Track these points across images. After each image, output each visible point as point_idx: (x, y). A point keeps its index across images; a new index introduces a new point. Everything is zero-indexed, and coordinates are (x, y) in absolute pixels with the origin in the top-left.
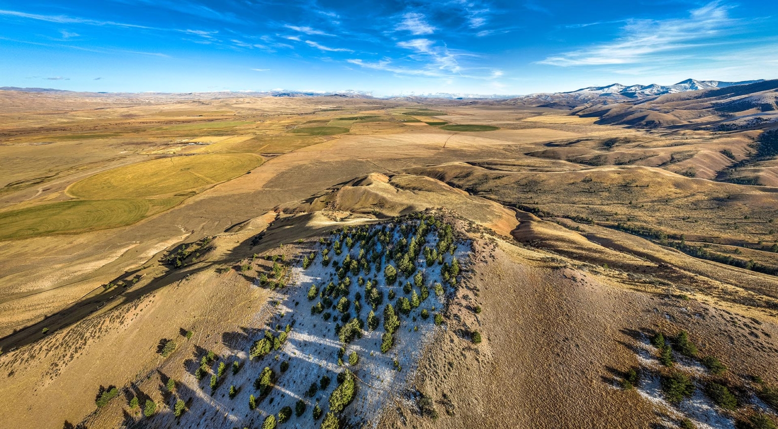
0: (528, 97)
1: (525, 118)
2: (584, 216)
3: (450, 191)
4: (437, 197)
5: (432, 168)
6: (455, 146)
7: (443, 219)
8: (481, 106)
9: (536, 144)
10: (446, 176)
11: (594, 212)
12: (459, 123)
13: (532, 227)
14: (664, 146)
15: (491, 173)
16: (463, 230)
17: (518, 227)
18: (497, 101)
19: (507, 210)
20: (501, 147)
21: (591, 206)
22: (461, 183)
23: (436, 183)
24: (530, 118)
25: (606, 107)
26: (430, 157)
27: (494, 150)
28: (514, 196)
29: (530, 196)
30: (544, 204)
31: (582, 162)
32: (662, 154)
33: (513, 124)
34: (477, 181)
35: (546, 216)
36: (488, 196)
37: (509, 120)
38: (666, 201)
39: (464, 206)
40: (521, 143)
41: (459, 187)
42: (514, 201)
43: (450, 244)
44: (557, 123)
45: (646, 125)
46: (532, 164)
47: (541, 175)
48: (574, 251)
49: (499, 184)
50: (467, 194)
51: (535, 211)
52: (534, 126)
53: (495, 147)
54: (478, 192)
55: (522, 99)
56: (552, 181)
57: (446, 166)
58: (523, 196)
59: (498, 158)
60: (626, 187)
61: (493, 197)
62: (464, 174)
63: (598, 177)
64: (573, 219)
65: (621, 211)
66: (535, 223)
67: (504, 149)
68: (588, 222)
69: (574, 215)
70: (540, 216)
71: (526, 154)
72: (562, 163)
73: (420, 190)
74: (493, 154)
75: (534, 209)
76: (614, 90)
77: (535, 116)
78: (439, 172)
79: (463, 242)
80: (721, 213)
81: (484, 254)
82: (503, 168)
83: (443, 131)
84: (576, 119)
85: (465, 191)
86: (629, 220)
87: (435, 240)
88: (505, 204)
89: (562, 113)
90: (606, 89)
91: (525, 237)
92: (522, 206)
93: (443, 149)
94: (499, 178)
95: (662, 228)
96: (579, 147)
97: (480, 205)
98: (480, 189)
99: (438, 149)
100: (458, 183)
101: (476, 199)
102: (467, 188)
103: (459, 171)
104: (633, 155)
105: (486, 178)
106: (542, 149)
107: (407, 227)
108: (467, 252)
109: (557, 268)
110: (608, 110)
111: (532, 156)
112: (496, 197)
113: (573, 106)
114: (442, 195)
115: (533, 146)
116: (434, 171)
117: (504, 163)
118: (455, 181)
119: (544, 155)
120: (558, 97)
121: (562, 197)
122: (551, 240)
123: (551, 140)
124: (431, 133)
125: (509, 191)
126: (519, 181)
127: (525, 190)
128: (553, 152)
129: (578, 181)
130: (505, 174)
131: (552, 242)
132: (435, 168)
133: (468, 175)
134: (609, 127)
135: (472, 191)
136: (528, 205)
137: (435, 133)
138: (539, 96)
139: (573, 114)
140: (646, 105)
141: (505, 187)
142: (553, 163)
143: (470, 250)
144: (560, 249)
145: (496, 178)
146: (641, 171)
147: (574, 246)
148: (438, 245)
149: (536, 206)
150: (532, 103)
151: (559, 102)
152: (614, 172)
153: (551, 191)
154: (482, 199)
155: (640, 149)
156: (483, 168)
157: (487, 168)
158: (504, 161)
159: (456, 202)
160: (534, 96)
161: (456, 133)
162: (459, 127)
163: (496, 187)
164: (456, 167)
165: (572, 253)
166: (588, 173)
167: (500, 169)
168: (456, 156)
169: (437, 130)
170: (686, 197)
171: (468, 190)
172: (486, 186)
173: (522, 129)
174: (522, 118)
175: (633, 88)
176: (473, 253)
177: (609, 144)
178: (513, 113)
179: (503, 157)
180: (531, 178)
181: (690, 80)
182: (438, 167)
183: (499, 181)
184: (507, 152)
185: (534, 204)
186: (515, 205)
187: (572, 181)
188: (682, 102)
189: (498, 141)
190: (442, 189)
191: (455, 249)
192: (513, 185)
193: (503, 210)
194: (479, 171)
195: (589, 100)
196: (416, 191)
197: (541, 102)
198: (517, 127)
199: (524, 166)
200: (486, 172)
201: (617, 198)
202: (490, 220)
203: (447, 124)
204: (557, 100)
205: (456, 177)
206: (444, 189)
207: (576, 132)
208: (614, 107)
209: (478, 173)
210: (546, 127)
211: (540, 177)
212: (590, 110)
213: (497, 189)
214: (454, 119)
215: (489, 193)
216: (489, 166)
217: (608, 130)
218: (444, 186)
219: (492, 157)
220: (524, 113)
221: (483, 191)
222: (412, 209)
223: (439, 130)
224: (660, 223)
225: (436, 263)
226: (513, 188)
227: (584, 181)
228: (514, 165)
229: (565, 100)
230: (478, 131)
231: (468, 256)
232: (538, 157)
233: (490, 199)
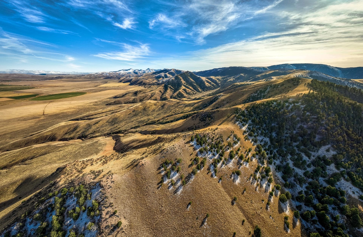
0: (97, 73)
1: (99, 85)
2: (137, 125)
3: (66, 146)
4: (55, 155)
5: (38, 136)
6: (55, 111)
7: (74, 184)
8: (66, 79)
9: (109, 98)
10: (56, 136)
11: (140, 122)
12: (51, 94)
13: (121, 140)
14: (149, 92)
15: (91, 122)
16: (92, 180)
17: (116, 144)
18: (78, 76)
19: (108, 138)
20: (92, 104)
21: (138, 120)
22: (72, 135)
23: (48, 146)
24: (102, 85)
25: (131, 78)
26: (31, 127)
27: (88, 107)
28: (108, 129)
29: (116, 126)
30: (123, 127)
31: (130, 103)
32: (149, 94)
33: (94, 90)
34: (84, 130)
35: (125, 132)
36: (94, 135)
37: (90, 87)
38: (154, 110)
39: (81, 150)
40: (102, 99)
41: (72, 139)
42: (109, 132)
43: (86, 195)
44: (115, 86)
45: (143, 84)
46: (111, 110)
47: (117, 114)
48: (139, 144)
49: (98, 126)
50: (80, 140)
51: (120, 132)
52: (105, 89)
53: (87, 105)
54: (87, 136)
55: (94, 75)
56: (122, 116)
57: (53, 129)
58: (112, 127)
59: (92, 111)
60: (144, 109)
61: (97, 134)
62: (72, 129)
63: (137, 109)
64: (134, 128)
65: (145, 118)
66: (122, 138)
67: (93, 105)
68: (138, 127)
69: (134, 126)
70: (123, 133)
71: (107, 105)
72: (123, 106)
73: (32, 158)
74: (88, 109)
75: (119, 131)
76: (131, 71)
77: (104, 84)
78: (47, 136)
79: (94, 187)
80: (163, 110)
81: (108, 184)
82: (97, 116)
83: (36, 102)
84: (122, 84)
85: (77, 139)
86: (148, 120)
87: (74, 200)
88: (105, 135)
89: (116, 81)
90: (129, 71)
91: (120, 148)
92: (114, 132)
93: (43, 116)
94: (97, 123)
95: (155, 119)
96: (127, 97)
97: (92, 144)
98: (88, 134)
99: (38, 118)
100: (70, 136)
101: (87, 141)
102: (78, 137)
103: (67, 129)
104: (143, 96)
105: (89, 126)
106: (113, 100)
107: (41, 213)
108: (98, 191)
109: (137, 165)
110: (132, 79)
111: (109, 105)
112: (99, 134)
113: (119, 78)
114: (59, 151)
115: (109, 100)
116: (41, 137)
117: (97, 113)
118: (67, 136)
119: (115, 103)
120: (112, 74)
121: (128, 121)
122: (130, 143)
123: (116, 95)
124: (22, 106)
125: (105, 127)
126: (108, 121)
127: (113, 124)
128: (118, 101)
129: (131, 112)
130: (100, 120)
131: (131, 145)
132: (42, 134)
133: (75, 129)
134: (134, 86)
135: (83, 137)
136: (116, 131)
137: (27, 105)
138: (103, 73)
139: (120, 82)
140: (141, 77)
141: (102, 126)
142: (120, 106)
143: (100, 189)
144: (134, 146)
145: (96, 124)
146: (146, 103)
147: (138, 142)
148: (78, 202)
149: (119, 129)
150: (100, 77)
151: (113, 76)
152: (140, 105)
153: (123, 120)
154: (91, 139)
155: (144, 94)
156: (85, 121)
157: (87, 119)
158: (96, 112)
159: (74, 150)
160: (100, 73)
161: (51, 102)
162: (53, 97)
163: (97, 128)
164: (64, 127)
165: (138, 146)
166: (133, 108)
167: (96, 117)
168: (59, 118)
169: (28, 103)
170: (157, 108)
171: (79, 138)
172: (91, 131)
173: (100, 91)
174: (98, 86)
175: (136, 71)
176: (103, 188)
177: (136, 93)
178: (92, 83)
179: (95, 109)
180: (113, 117)
181: (148, 69)
182: (45, 133)
183: (98, 124)
184: (96, 106)
185: (119, 128)
186: (110, 134)
187: (129, 113)
188: (149, 76)
189: (88, 101)
190: (57, 148)
191: (91, 195)
192: (106, 124)
193: (105, 140)
194: (83, 123)
195: (124, 75)
196: (27, 162)
197: (105, 76)
198: (97, 91)
199: (108, 112)
200: (87, 122)
201: (144, 114)
202: (101, 150)
203: (38, 96)
204: (112, 75)
205: (66, 134)
206: (59, 146)
207: (124, 90)
208: (133, 78)
209: (83, 125)
210: (111, 89)
211: (117, 115)
212: (126, 80)
213: (98, 129)
214: (45, 91)
215: (94, 133)
216: (88, 118)
217: (134, 87)
218: (57, 144)
219: (88, 111)
220: (98, 82)
221: (91, 134)
222: (31, 180)
223: (31, 102)
224: (155, 118)
225: (81, 213)
226: (106, 125)
227: (133, 112)
228: (103, 113)
229: (115, 75)
230: (71, 97)
231: (101, 192)
232: (113, 105)
233: (96, 137)
